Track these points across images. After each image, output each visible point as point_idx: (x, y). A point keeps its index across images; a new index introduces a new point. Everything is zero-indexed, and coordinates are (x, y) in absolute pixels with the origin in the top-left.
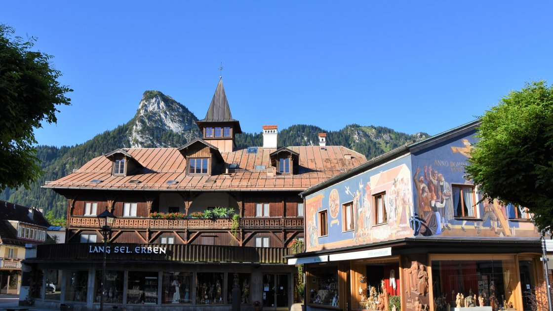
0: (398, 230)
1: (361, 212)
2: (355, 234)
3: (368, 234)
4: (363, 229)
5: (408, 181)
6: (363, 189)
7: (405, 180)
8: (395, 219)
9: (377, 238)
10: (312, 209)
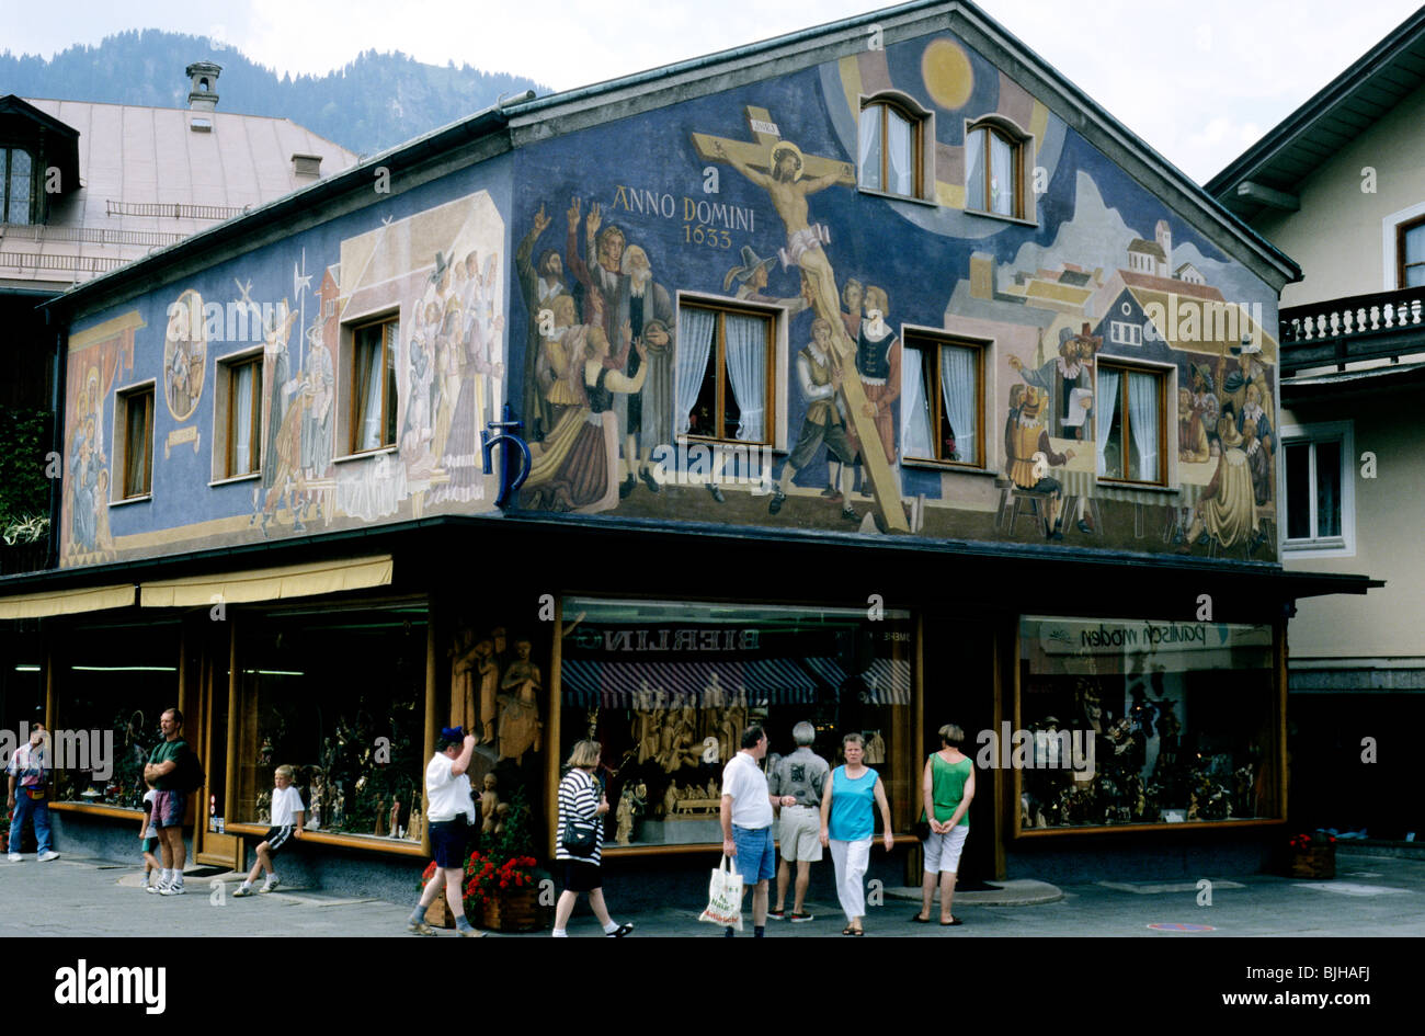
0: (436, 480)
1: (293, 396)
2: (261, 496)
3: (315, 493)
4: (297, 473)
5: (493, 267)
6: (309, 293)
7: (480, 261)
8: (427, 432)
9: (350, 515)
10: (93, 375)
